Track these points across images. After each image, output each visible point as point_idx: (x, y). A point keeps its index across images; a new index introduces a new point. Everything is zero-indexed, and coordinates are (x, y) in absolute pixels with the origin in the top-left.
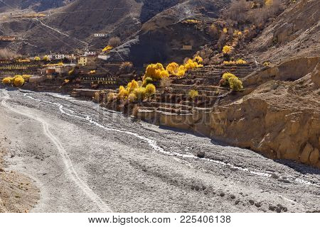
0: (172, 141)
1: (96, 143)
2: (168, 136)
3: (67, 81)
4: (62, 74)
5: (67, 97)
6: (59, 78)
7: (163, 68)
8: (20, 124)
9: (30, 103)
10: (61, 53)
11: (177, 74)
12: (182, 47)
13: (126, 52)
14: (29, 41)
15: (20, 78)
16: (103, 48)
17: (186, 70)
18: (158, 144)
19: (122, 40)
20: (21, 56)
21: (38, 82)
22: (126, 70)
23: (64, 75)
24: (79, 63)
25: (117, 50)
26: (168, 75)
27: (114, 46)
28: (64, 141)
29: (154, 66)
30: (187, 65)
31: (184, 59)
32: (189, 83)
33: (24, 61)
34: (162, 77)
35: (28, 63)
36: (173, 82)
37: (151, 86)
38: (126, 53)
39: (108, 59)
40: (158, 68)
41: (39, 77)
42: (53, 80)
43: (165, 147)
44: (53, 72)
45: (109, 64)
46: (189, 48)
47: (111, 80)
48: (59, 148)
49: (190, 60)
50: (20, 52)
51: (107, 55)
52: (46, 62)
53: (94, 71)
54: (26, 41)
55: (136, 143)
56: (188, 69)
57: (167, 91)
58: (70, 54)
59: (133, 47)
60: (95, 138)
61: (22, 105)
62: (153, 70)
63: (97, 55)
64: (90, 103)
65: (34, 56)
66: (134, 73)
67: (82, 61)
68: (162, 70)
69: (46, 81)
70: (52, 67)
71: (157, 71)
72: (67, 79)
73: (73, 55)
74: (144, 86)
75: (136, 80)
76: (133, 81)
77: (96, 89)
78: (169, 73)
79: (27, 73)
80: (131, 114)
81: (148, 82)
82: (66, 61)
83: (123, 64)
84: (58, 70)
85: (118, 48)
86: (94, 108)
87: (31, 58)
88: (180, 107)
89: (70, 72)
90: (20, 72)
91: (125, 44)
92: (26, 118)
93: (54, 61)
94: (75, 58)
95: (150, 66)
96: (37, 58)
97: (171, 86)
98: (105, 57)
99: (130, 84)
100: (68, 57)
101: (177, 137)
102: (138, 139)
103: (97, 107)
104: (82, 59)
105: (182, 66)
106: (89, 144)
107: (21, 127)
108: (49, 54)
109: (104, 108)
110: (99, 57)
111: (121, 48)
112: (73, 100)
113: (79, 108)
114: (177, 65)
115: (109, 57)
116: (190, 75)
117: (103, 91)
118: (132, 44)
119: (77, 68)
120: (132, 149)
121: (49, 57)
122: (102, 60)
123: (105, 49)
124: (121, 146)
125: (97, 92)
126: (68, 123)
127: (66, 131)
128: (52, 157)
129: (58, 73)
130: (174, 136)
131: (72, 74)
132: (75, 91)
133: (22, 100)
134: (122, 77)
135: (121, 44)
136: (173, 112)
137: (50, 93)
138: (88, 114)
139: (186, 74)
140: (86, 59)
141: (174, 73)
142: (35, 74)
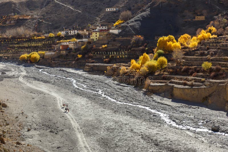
0: (185, 115)
1: (108, 117)
2: (181, 109)
3: (80, 56)
4: (75, 49)
5: (80, 72)
6: (72, 53)
7: (174, 40)
8: (36, 99)
9: (45, 78)
10: (74, 29)
11: (190, 46)
12: (195, 18)
13: (137, 25)
14: (44, 19)
15: (36, 55)
16: (114, 22)
17: (199, 41)
18: (171, 118)
19: (133, 14)
20: (36, 33)
21: (53, 58)
22: (137, 43)
23: (77, 50)
24: (91, 38)
25: (128, 23)
26: (180, 47)
27: (126, 19)
28: (77, 115)
29: (166, 38)
30: (200, 36)
31: (196, 30)
32: (202, 54)
33: (40, 37)
34: (174, 50)
35: (42, 40)
36: (185, 55)
37: (163, 59)
38: (137, 27)
39: (120, 33)
40: (170, 40)
41: (53, 53)
42: (67, 55)
43: (177, 121)
44: (66, 48)
45: (120, 38)
46: (202, 18)
47: (123, 54)
48: (72, 122)
49: (203, 31)
50: (36, 29)
51: (119, 28)
52: (60, 38)
53: (106, 46)
54: (41, 19)
55: (148, 117)
56: (201, 40)
57: (179, 64)
58: (82, 29)
59: (144, 20)
60: (107, 112)
61: (38, 80)
62: (164, 43)
63: (108, 29)
64: (102, 77)
65: (49, 33)
66: (146, 47)
67: (95, 36)
68: (173, 42)
69: (60, 56)
70: (65, 43)
71: (168, 43)
72: (80, 54)
73: (85, 30)
74: (156, 59)
75: (147, 53)
76: (145, 54)
77: (108, 63)
78: (182, 45)
79: (42, 50)
80: (143, 88)
81: (160, 55)
82: (78, 36)
83: (135, 38)
84: (71, 46)
85: (129, 21)
86: (107, 82)
87: (46, 35)
88: (192, 79)
89: (83, 47)
90: (36, 49)
91: (136, 18)
92: (41, 93)
93: (68, 37)
94: (87, 33)
95: (161, 38)
96: (52, 35)
97: (183, 58)
98: (116, 32)
99: (141, 57)
100: (80, 32)
101: (190, 110)
102: (150, 113)
103: (109, 81)
104: (94, 34)
105: (194, 38)
106: (101, 118)
107: (36, 102)
108: (63, 30)
109: (116, 82)
110: (111, 31)
111: (133, 22)
112: (86, 75)
113: (92, 83)
114: (189, 36)
115: (120, 31)
116: (203, 47)
117: (115, 66)
118: (143, 17)
119: (89, 43)
120: (144, 123)
121: (62, 33)
122: (113, 34)
123: (117, 23)
124: (133, 120)
125: (109, 66)
126: (81, 97)
127: (79, 105)
128: (65, 130)
129: (71, 49)
130: (187, 110)
131: (84, 49)
132: (88, 66)
133: (37, 76)
134: (134, 50)
135: (132, 18)
136: (185, 84)
137: (64, 69)
138: (100, 88)
139: (200, 46)
140: (98, 33)
141: (186, 45)
142: (50, 50)
